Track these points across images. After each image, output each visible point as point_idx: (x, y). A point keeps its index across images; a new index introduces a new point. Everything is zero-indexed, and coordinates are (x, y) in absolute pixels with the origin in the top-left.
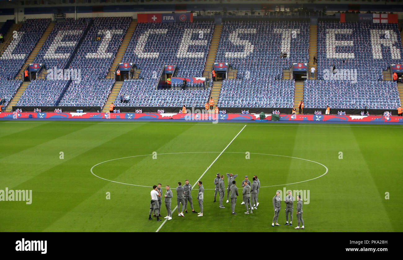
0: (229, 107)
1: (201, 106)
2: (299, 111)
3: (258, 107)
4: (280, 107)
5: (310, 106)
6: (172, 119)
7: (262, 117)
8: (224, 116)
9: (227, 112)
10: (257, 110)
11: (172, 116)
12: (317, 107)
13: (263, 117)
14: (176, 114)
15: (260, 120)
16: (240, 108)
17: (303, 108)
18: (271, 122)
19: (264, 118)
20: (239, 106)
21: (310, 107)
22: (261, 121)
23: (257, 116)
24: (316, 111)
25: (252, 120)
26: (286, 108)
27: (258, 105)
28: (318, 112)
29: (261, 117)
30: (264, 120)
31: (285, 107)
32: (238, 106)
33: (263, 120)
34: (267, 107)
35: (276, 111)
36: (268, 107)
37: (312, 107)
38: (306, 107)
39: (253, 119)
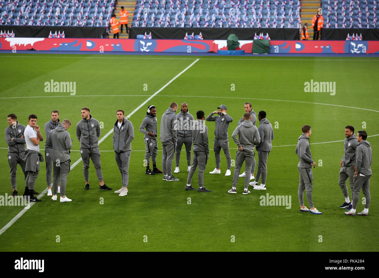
0: (159, 26)
1: (98, 25)
2: (313, 36)
3: (223, 26)
4: (269, 26)
5: (336, 25)
6: (32, 50)
7: (233, 46)
8: (149, 44)
9: (155, 37)
10: (222, 33)
11: (32, 45)
12: (353, 27)
13: (233, 44)
14: (42, 39)
15: (229, 52)
16: (182, 28)
17: (321, 29)
18: (251, 55)
19: (236, 47)
20: (180, 25)
21: (336, 27)
22: (231, 54)
23: (222, 44)
24: (351, 35)
25: (209, 52)
26: (284, 29)
27: (221, 24)
28: (355, 36)
29: (231, 44)
30: (237, 51)
31: (282, 27)
32: (178, 25)
33: (234, 52)
34: (242, 27)
35: (262, 35)
36: (244, 25)
37: (341, 26)
38: (327, 27)
39: (212, 50)
